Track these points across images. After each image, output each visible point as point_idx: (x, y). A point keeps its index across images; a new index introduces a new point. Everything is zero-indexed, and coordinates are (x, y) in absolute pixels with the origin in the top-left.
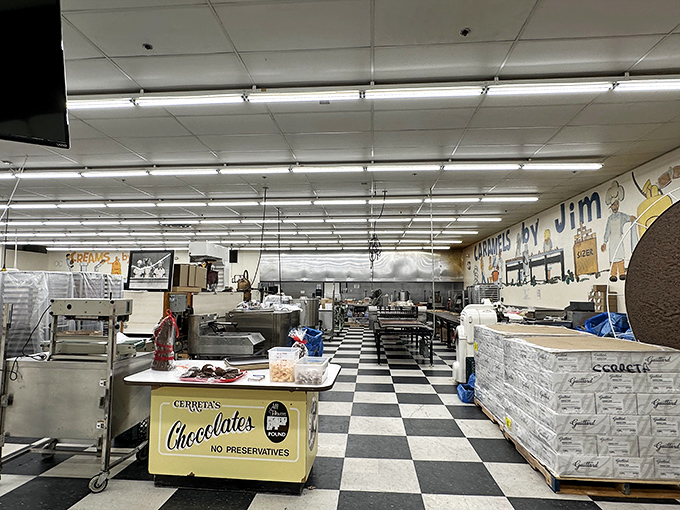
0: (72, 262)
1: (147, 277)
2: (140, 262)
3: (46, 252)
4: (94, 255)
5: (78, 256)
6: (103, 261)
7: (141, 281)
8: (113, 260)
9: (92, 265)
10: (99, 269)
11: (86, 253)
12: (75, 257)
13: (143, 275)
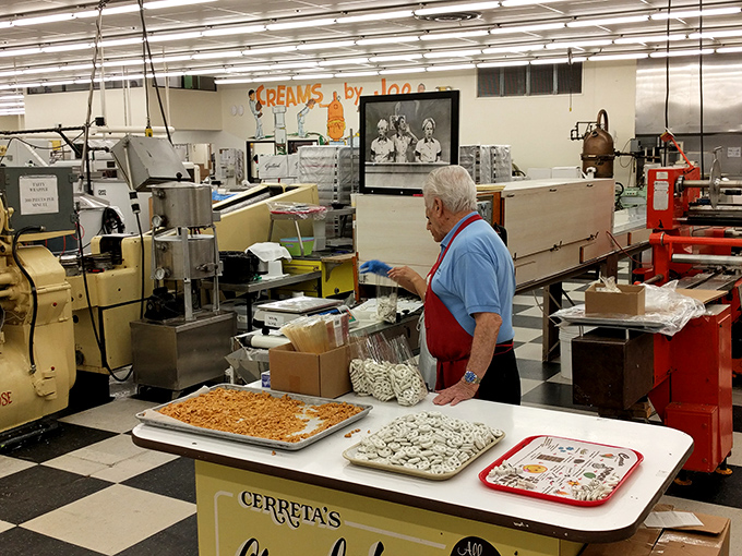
0: (259, 106)
1: (401, 160)
2: (382, 124)
3: (215, 88)
4: (294, 89)
5: (269, 92)
6: (312, 102)
7: (390, 168)
8: (328, 99)
9: (293, 110)
10: (306, 118)
11: (281, 86)
12: (263, 97)
13: (393, 154)
